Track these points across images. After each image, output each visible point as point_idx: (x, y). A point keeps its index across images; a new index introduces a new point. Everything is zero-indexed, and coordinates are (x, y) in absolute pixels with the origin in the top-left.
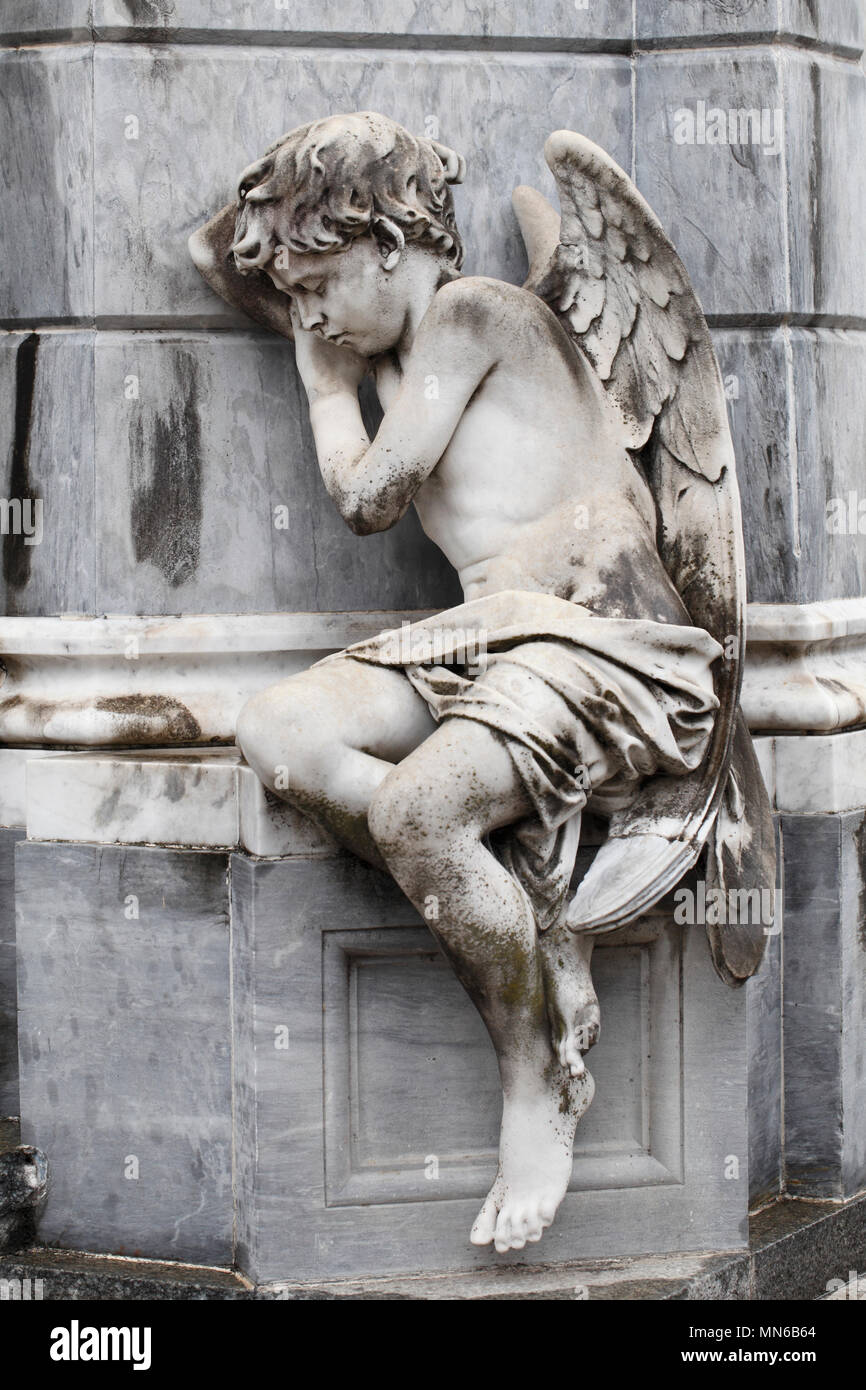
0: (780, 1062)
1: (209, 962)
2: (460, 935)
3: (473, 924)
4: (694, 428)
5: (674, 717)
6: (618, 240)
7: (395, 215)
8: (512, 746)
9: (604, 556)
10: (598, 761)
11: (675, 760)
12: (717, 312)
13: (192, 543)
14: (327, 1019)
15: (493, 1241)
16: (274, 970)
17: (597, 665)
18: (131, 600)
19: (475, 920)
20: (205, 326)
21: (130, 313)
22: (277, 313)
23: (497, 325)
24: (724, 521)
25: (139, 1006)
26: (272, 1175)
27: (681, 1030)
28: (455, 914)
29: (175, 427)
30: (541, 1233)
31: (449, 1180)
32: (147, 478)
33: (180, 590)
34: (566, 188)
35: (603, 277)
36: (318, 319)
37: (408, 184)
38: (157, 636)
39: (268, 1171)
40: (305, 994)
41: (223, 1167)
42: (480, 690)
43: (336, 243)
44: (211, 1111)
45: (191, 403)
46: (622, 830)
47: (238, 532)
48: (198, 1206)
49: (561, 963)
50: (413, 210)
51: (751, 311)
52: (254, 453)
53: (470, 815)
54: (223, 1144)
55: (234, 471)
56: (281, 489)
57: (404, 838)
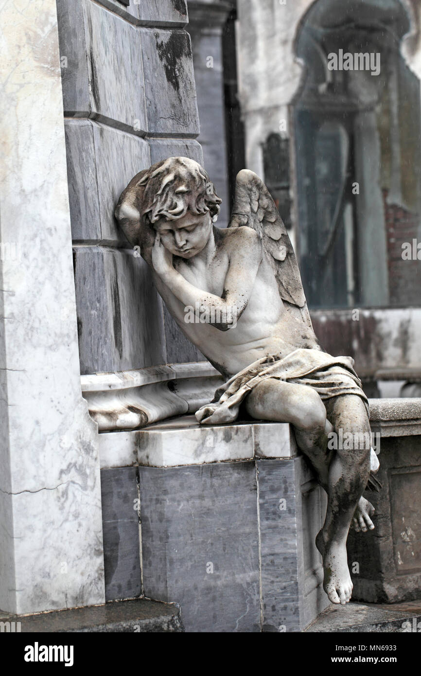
1: (248, 507)
25: (221, 531)
29: (116, 289)
33: (121, 360)
36: (185, 242)
41: (256, 592)
43: (208, 210)
44: (251, 570)
45: (117, 279)
47: (126, 335)
48: (246, 611)
54: (256, 582)
55: (124, 308)
56: (129, 316)
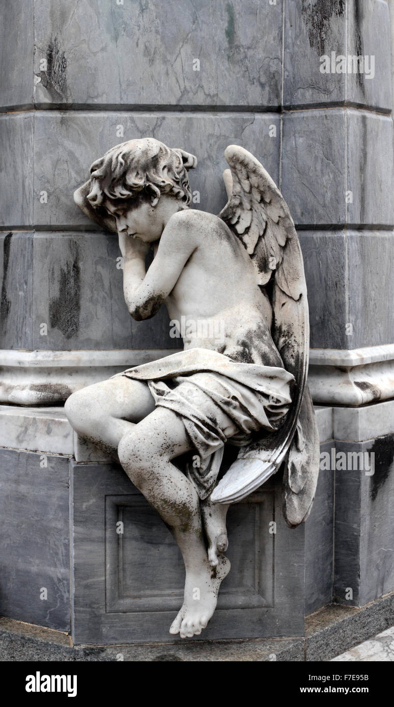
0: (332, 547)
1: (61, 503)
2: (159, 503)
3: (164, 499)
4: (289, 276)
5: (267, 407)
6: (257, 193)
7: (156, 182)
8: (184, 420)
9: (240, 333)
10: (229, 427)
11: (267, 427)
12: (315, 223)
13: (76, 320)
14: (107, 533)
15: (179, 632)
16: (83, 511)
17: (230, 384)
18: (48, 344)
19: (165, 497)
20: (84, 229)
21: (49, 224)
22: (111, 224)
23: (198, 231)
24: (300, 318)
25: (34, 520)
26: (81, 599)
27: (274, 541)
28: (156, 495)
29: (69, 272)
30: (201, 632)
31: (163, 603)
32: (56, 293)
33: (70, 340)
34: (234, 170)
35: (251, 210)
36: (124, 227)
37: (163, 169)
38: (58, 359)
39: (79, 597)
40: (97, 522)
41: (66, 590)
42: (173, 395)
43: (129, 195)
44: (61, 566)
45: (76, 262)
46: (243, 456)
47: (96, 316)
48: (57, 605)
49: (210, 515)
50: (164, 180)
51: (330, 223)
52: (104, 282)
53: (164, 451)
54: (66, 580)
55: (95, 290)
56: (116, 298)
57: (131, 461)
